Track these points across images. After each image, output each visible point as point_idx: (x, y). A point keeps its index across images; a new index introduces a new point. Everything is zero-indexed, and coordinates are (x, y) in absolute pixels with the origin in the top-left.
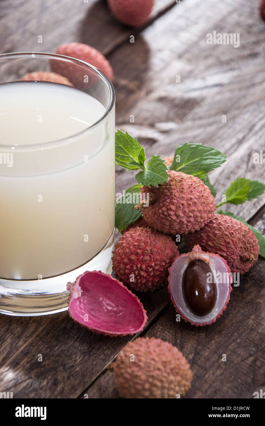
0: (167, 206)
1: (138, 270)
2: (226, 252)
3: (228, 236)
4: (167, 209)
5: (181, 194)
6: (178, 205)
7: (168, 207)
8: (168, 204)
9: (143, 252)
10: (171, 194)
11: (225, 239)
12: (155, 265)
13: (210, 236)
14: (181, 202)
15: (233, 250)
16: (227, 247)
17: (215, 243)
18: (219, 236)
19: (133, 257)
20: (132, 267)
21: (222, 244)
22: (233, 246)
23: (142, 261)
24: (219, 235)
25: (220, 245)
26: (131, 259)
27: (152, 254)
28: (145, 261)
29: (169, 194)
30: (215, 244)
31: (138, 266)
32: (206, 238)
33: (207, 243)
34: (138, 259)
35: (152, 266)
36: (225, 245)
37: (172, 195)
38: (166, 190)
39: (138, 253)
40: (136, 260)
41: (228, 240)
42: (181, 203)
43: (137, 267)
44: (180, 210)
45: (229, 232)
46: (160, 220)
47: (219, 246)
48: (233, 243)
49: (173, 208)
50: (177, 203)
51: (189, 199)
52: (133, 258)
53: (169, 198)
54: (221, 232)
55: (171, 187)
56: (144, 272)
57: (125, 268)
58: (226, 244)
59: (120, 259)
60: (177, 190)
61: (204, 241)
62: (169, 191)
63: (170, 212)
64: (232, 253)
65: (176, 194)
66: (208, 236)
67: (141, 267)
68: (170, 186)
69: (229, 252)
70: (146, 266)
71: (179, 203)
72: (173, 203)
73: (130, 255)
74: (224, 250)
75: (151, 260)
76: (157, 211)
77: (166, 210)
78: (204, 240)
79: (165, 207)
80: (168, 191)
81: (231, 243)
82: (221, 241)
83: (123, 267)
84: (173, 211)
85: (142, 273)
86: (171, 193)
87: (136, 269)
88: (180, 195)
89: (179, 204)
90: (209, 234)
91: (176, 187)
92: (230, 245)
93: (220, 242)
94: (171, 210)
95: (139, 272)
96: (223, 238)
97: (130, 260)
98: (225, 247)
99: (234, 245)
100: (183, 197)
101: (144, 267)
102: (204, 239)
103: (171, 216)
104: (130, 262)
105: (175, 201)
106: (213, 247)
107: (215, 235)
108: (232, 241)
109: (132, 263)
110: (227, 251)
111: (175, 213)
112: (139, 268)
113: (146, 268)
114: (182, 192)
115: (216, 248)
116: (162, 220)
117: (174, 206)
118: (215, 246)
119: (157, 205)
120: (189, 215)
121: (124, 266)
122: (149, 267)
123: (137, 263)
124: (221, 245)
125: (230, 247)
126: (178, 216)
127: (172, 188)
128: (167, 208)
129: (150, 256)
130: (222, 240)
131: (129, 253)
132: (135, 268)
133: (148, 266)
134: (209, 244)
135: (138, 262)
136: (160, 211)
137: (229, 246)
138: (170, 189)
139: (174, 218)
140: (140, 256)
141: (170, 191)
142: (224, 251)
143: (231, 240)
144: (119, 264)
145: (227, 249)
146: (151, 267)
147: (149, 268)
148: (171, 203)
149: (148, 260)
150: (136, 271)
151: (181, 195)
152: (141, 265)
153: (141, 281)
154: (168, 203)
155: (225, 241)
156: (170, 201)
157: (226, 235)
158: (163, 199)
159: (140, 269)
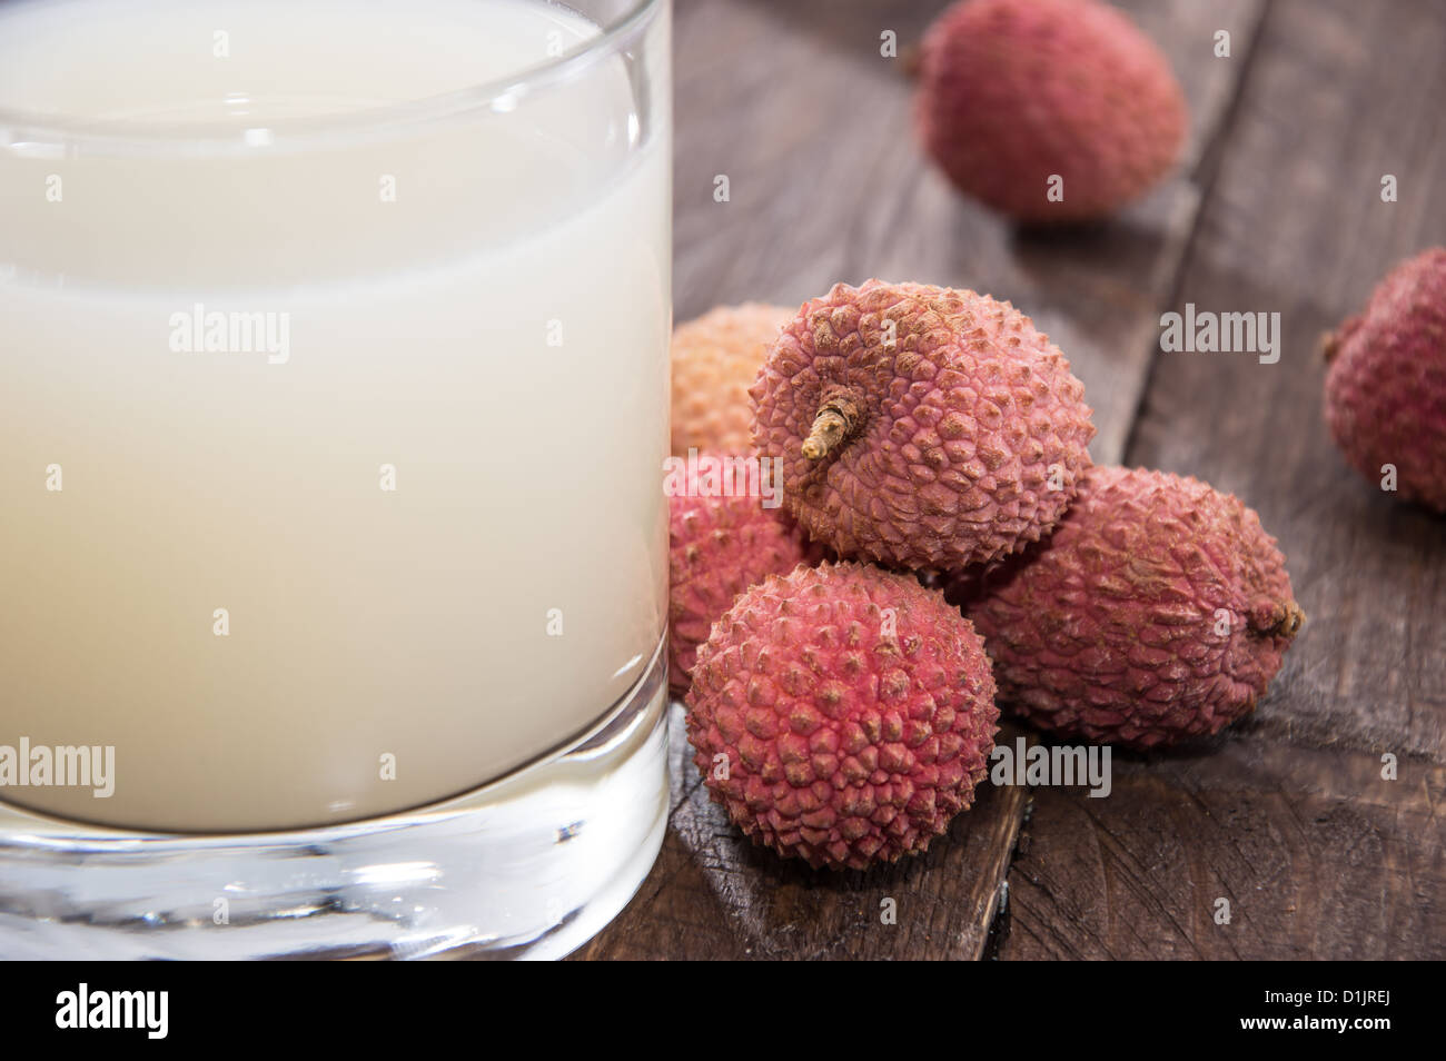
0: (937, 424)
1: (873, 743)
2: (1195, 601)
3: (1179, 530)
4: (940, 436)
5: (983, 359)
6: (982, 410)
7: (945, 424)
8: (940, 412)
9: (870, 658)
10: (939, 368)
11: (1173, 545)
12: (940, 704)
13: (1095, 553)
14: (993, 392)
15: (1219, 587)
16: (1191, 579)
17: (1130, 573)
18: (1138, 540)
19: (835, 690)
20: (841, 734)
21: (1167, 568)
22: (1213, 568)
23: (880, 698)
24: (1136, 535)
25: (1157, 578)
26: (828, 701)
27: (909, 657)
28: (896, 692)
29: (927, 365)
30: (1131, 582)
31: (871, 723)
32: (1075, 566)
33: (1089, 587)
34: (862, 695)
35: (928, 710)
36: (1180, 570)
37: (944, 371)
38: (911, 354)
39: (851, 667)
40: (852, 698)
41: (1187, 548)
42: (994, 395)
43: (868, 730)
44: (995, 429)
45: (1176, 516)
46: (910, 498)
47: (1154, 583)
48: (1212, 556)
49: (968, 423)
50: (978, 402)
51: (1017, 376)
52: (835, 693)
53: (935, 385)
54: (1139, 522)
55: (927, 335)
56: (902, 745)
57: (810, 752)
58: (1184, 568)
59: (768, 720)
60: (960, 345)
61: (1073, 580)
62: (924, 353)
63: (955, 446)
64: (1219, 600)
65: (962, 359)
66: (1085, 555)
67: (886, 728)
68: (921, 334)
69: (1208, 600)
70: (902, 716)
71: (987, 398)
72: (959, 403)
73: (819, 684)
74: (1182, 595)
75: (917, 686)
76: (893, 457)
77: (938, 441)
78: (1068, 576)
79: (931, 430)
80: (920, 356)
81: (1204, 557)
82: (1155, 559)
83: (800, 748)
84: (970, 440)
85: (897, 752)
86: (940, 361)
87: (867, 741)
88: (979, 362)
89: (986, 401)
90: (1083, 545)
91: (951, 330)
92: (1203, 568)
93: (1151, 565)
94: (958, 434)
95: (880, 749)
96: (1163, 544)
97: (824, 705)
98: (1181, 579)
99: (1217, 563)
100: (994, 370)
101: (897, 723)
102: (1070, 573)
103: (965, 466)
104: (825, 715)
105: (967, 392)
106: (1124, 593)
107: (1118, 541)
108: (1205, 547)
109: (835, 719)
110: (1199, 595)
111: (979, 448)
112: (877, 734)
113: (907, 727)
114: (981, 347)
115: (1141, 596)
116: (926, 494)
117: (968, 414)
118: (1135, 588)
119: (881, 430)
120: (1030, 452)
121: (803, 741)
122: (917, 719)
123: (863, 714)
124: (1165, 574)
125: (1205, 576)
126: (989, 462)
127: (937, 340)
128: (937, 431)
129: (908, 670)
130: (1157, 553)
131: (807, 678)
132: (859, 735)
133: (914, 716)
134: (1101, 585)
135: (862, 707)
136: (912, 452)
137: (1200, 572)
138: (927, 347)
139: (978, 470)
140: (865, 678)
141: (934, 353)
142: (1184, 600)
143: (1198, 543)
144: (768, 744)
145: (1194, 588)
146: (925, 716)
147: (918, 725)
148: (949, 406)
149: (906, 688)
150: (866, 746)
151: (984, 363)
152: (883, 718)
153: (895, 795)
154: (938, 406)
155: (1174, 553)
156: (945, 396)
157: (1169, 527)
158: (908, 396)
159: (882, 738)
